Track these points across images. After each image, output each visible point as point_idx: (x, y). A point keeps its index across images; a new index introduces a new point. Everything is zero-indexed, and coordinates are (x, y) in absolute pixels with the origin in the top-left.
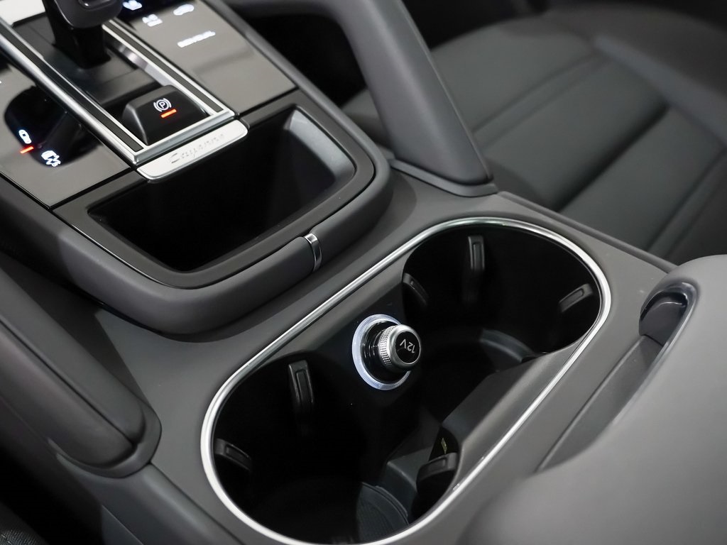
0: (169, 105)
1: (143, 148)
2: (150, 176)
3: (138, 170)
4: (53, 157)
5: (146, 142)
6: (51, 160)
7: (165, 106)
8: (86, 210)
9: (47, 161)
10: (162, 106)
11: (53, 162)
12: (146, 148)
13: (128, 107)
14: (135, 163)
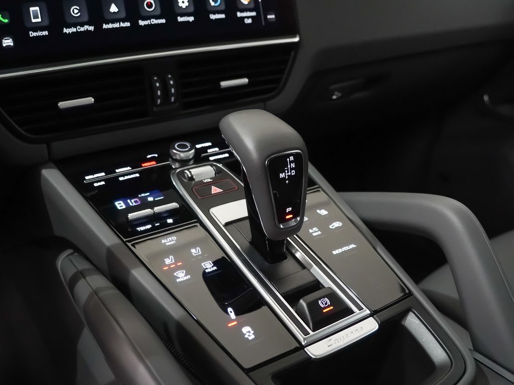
0: (329, 303)
1: (309, 334)
2: (313, 355)
3: (305, 349)
4: (249, 332)
5: (312, 329)
6: (248, 334)
7: (326, 304)
8: (270, 376)
9: (245, 334)
10: (324, 303)
11: (249, 336)
12: (311, 333)
13: (301, 301)
14: (303, 344)
